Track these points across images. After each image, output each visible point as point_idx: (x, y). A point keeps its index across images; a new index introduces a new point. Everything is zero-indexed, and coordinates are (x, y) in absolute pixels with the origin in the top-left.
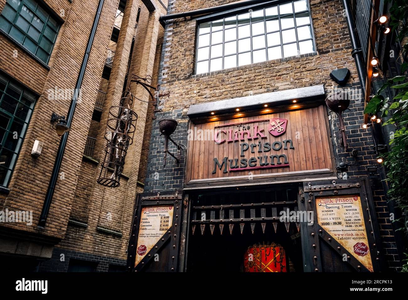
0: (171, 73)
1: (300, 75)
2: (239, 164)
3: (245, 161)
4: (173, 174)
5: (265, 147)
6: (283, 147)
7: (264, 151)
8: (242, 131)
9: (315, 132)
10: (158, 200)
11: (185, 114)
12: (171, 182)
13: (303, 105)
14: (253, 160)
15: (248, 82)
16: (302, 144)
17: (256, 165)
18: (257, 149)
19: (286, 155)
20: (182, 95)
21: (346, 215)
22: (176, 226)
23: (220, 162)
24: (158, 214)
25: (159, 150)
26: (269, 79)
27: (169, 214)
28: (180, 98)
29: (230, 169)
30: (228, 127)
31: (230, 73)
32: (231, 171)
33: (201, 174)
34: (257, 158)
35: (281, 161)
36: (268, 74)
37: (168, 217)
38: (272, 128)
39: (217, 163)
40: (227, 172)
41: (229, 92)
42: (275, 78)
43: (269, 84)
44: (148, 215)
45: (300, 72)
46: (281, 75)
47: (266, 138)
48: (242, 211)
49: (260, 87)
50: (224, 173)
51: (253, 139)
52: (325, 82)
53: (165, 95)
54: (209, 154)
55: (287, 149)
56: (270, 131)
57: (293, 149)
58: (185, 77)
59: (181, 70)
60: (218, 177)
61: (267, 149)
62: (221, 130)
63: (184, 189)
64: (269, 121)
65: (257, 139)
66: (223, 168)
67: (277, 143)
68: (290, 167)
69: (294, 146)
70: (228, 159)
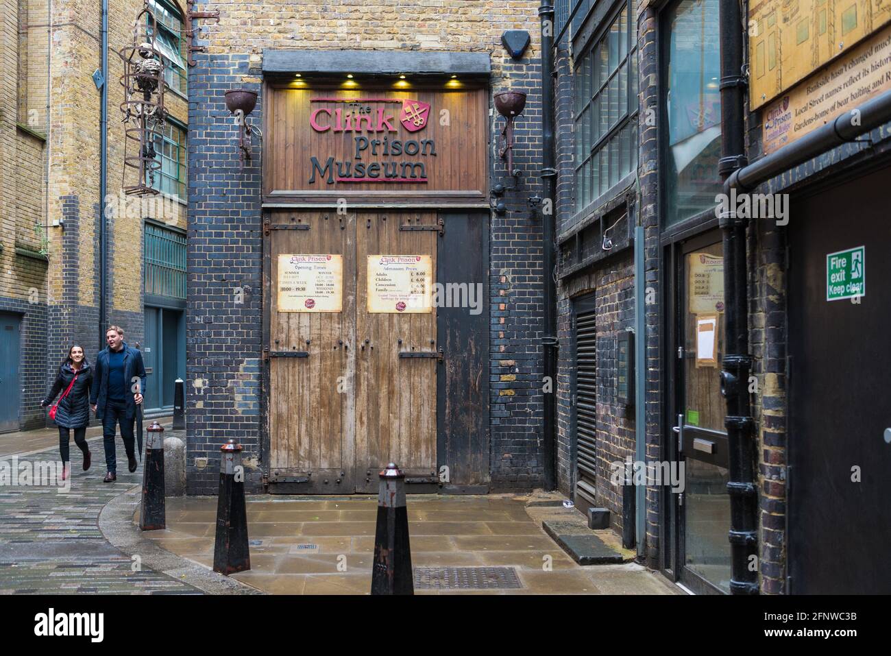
1: (456, 27)
2: (353, 172)
3: (361, 167)
4: (241, 178)
5: (394, 148)
6: (421, 151)
7: (392, 155)
8: (357, 115)
9: (469, 132)
11: (254, 66)
12: (239, 192)
14: (374, 167)
15: (370, 22)
16: (448, 149)
17: (379, 175)
18: (381, 150)
19: (423, 163)
20: (245, 23)
23: (323, 167)
25: (209, 131)
26: (406, 23)
28: (242, 30)
29: (340, 179)
30: (334, 104)
32: (339, 182)
33: (289, 182)
34: (381, 165)
35: (416, 173)
36: (404, 13)
38: (407, 116)
39: (316, 165)
40: (333, 183)
42: (417, 23)
43: (405, 34)
45: (457, 21)
46: (426, 21)
47: (395, 133)
49: (391, 36)
50: (328, 183)
51: (375, 132)
52: (492, 48)
53: (209, 17)
54: (303, 149)
55: (426, 155)
56: (404, 122)
57: (435, 155)
60: (319, 189)
61: (396, 152)
62: (324, 106)
63: (263, 205)
64: (401, 103)
65: (382, 132)
66: (327, 176)
67: (411, 143)
68: (429, 183)
69: (437, 151)
70: (334, 161)
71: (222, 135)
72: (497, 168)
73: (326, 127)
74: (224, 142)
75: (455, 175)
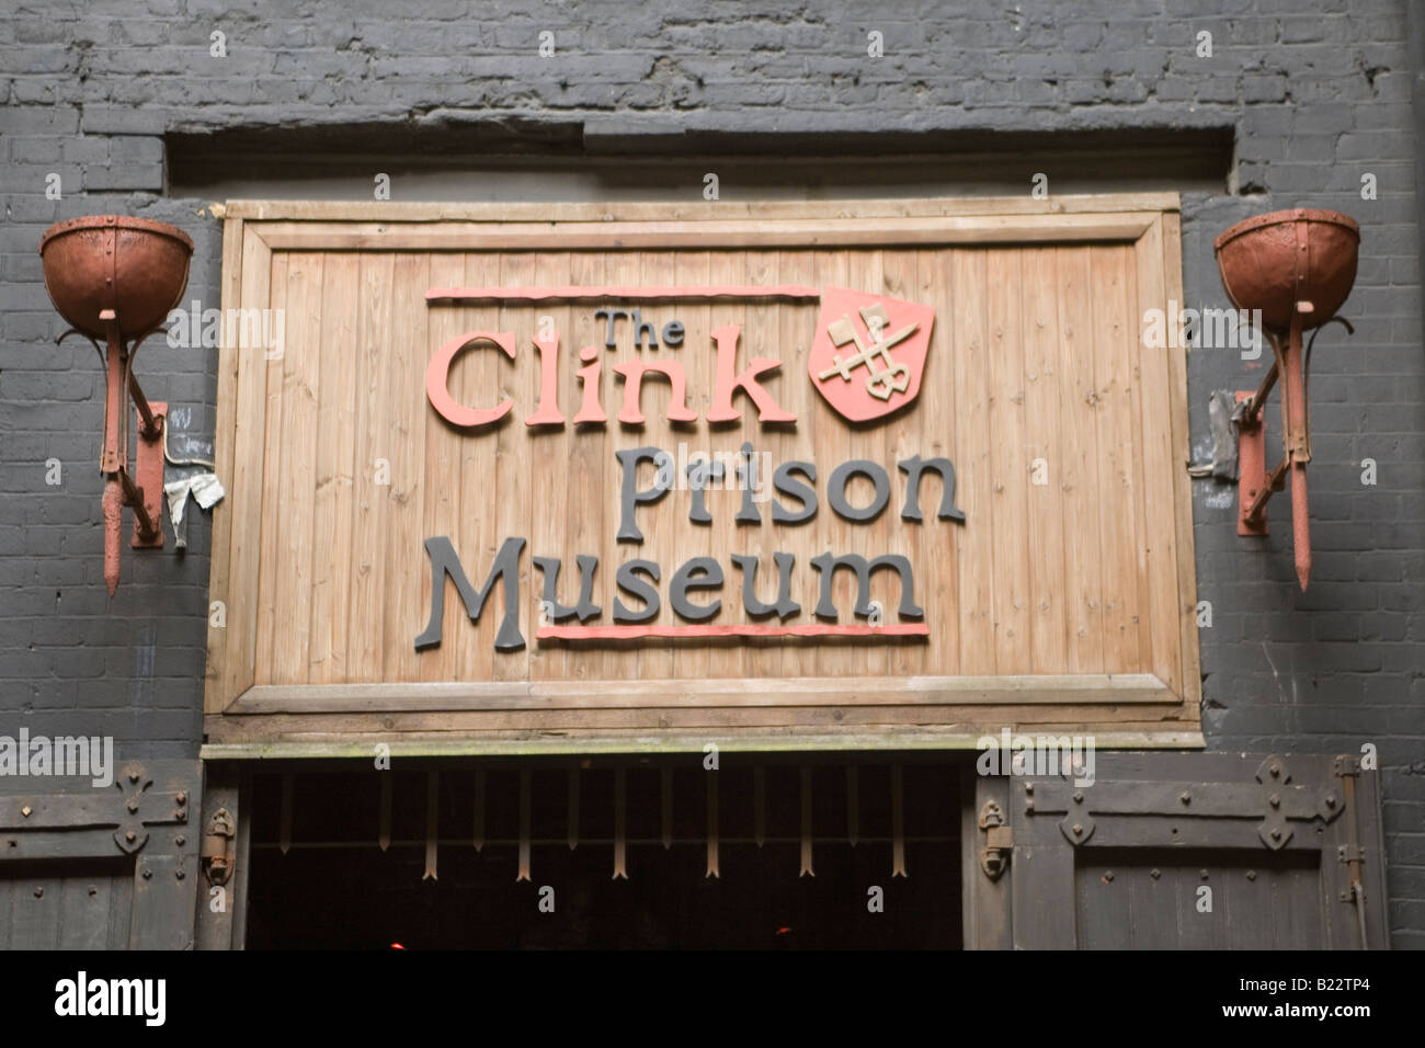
2: (606, 596)
3: (643, 578)
5: (782, 492)
6: (899, 505)
7: (777, 522)
8: (626, 359)
14: (699, 578)
16: (1016, 495)
17: (717, 612)
18: (726, 504)
19: (910, 558)
23: (476, 573)
29: (549, 630)
30: (528, 314)
32: (547, 645)
33: (328, 646)
34: (726, 566)
35: (878, 602)
38: (837, 358)
39: (447, 570)
40: (522, 647)
47: (785, 428)
50: (500, 650)
51: (703, 426)
54: (392, 502)
55: (919, 521)
56: (824, 381)
57: (961, 522)
60: (459, 677)
61: (792, 509)
62: (483, 325)
63: (208, 751)
65: (730, 425)
66: (497, 614)
67: (859, 474)
68: (935, 641)
69: (966, 503)
70: (527, 553)
73: (495, 411)
75: (1047, 610)
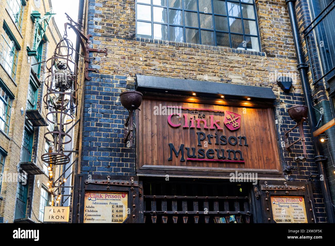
0: (107, 24)
1: (250, 72)
2: (197, 154)
3: (202, 151)
4: (121, 155)
5: (222, 140)
6: (239, 143)
7: (221, 144)
8: (197, 118)
9: (265, 133)
10: (108, 186)
11: (130, 84)
12: (120, 165)
13: (254, 104)
14: (210, 152)
15: (201, 65)
16: (255, 143)
17: (214, 157)
18: (214, 141)
19: (241, 151)
20: (124, 58)
21: (295, 214)
22: (134, 217)
23: (177, 150)
24: (108, 202)
25: (98, 122)
26: (222, 67)
27: (123, 203)
28: (122, 62)
29: (188, 159)
31: (181, 48)
32: (188, 161)
33: (155, 159)
34: (214, 151)
35: (237, 157)
36: (221, 62)
37: (121, 206)
38: (228, 121)
39: (172, 149)
40: (184, 161)
41: (181, 70)
42: (228, 68)
43: (222, 74)
44: (94, 202)
45: (251, 69)
46: (233, 67)
47: (222, 131)
48: (196, 203)
49: (214, 74)
50: (181, 161)
51: (209, 129)
52: (272, 86)
53: (101, 52)
54: (164, 138)
55: (242, 146)
56: (226, 124)
57: (247, 146)
58: (127, 36)
59: (121, 26)
60: (175, 165)
61: (223, 143)
63: (138, 175)
64: (223, 113)
65: (213, 130)
66: (180, 156)
67: (232, 138)
68: (246, 164)
69: (248, 143)
70: (184, 146)
71: (108, 125)
72: (285, 155)
73: (178, 125)
74: (109, 130)
75: (261, 159)
